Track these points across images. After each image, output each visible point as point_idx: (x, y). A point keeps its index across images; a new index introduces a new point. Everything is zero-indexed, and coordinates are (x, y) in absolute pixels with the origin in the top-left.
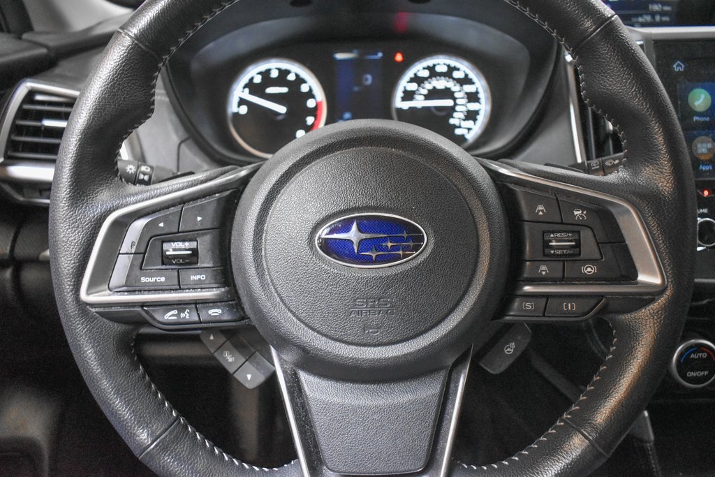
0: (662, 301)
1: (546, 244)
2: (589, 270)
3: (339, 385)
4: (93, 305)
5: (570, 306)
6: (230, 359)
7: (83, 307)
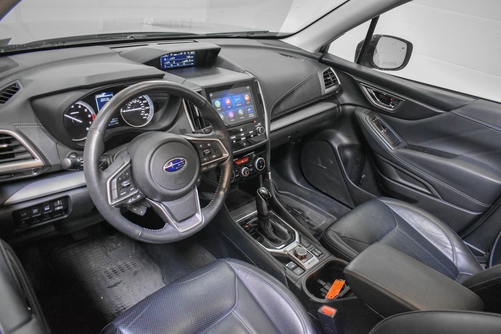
0: (229, 158)
1: (204, 153)
2: (214, 156)
3: (173, 202)
4: (113, 205)
5: (213, 166)
6: (135, 210)
7: (110, 206)
